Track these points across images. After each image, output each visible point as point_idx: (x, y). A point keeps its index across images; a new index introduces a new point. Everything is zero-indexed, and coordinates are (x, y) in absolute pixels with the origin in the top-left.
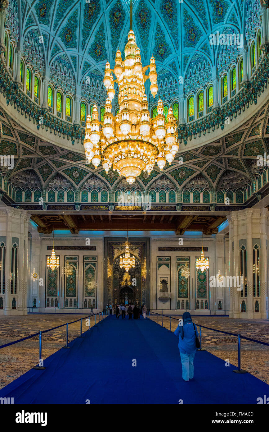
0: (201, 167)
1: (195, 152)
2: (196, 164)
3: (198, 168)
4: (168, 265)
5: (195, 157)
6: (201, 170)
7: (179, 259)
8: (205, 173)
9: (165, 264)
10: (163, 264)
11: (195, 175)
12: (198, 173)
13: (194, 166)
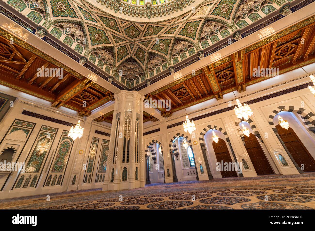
0: (117, 42)
1: (120, 23)
2: (114, 36)
3: (114, 42)
4: (27, 132)
5: (118, 30)
6: (116, 45)
7: (44, 127)
8: (116, 50)
9: (23, 130)
10: (20, 129)
11: (108, 45)
12: (112, 45)
13: (112, 37)
